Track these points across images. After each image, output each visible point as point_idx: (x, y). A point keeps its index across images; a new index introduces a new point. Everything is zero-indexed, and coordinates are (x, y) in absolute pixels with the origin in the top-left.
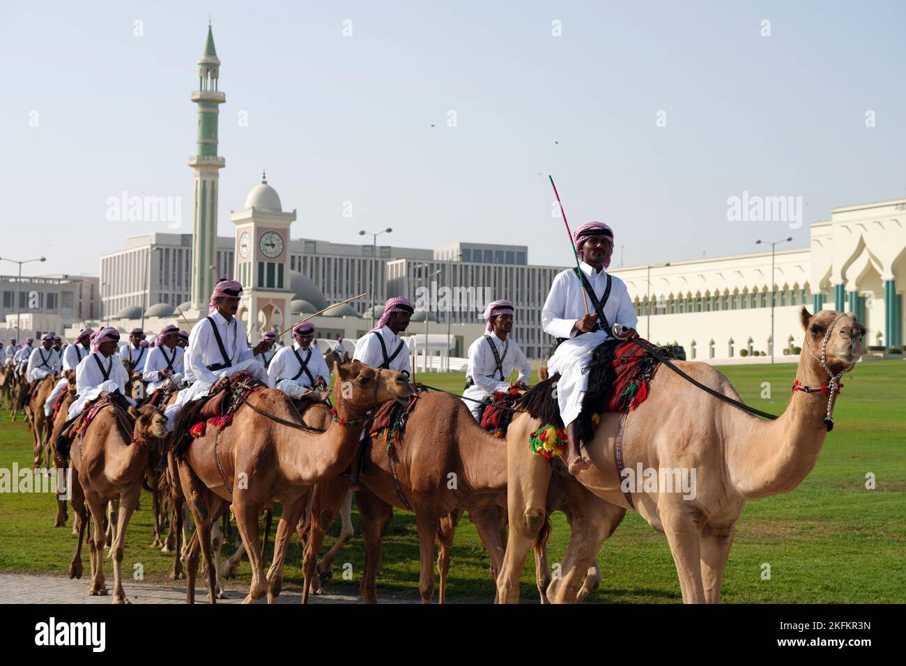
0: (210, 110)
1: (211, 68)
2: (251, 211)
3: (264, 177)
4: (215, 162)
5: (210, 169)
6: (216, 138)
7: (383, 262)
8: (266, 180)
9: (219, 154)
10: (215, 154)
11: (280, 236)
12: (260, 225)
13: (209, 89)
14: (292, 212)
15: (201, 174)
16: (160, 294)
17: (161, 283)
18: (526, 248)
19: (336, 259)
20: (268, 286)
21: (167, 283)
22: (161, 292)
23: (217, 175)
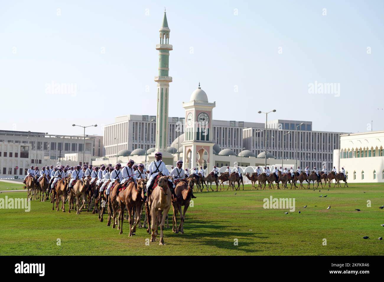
0: (165, 54)
1: (165, 33)
2: (193, 103)
3: (199, 86)
4: (167, 79)
5: (165, 83)
6: (168, 67)
7: (241, 129)
8: (200, 87)
9: (169, 75)
10: (167, 75)
11: (207, 115)
12: (198, 109)
13: (164, 43)
14: (213, 103)
15: (161, 85)
16: (133, 144)
17: (133, 139)
18: (311, 122)
19: (218, 128)
20: (201, 140)
21: (136, 139)
22: (133, 143)
23: (168, 86)
